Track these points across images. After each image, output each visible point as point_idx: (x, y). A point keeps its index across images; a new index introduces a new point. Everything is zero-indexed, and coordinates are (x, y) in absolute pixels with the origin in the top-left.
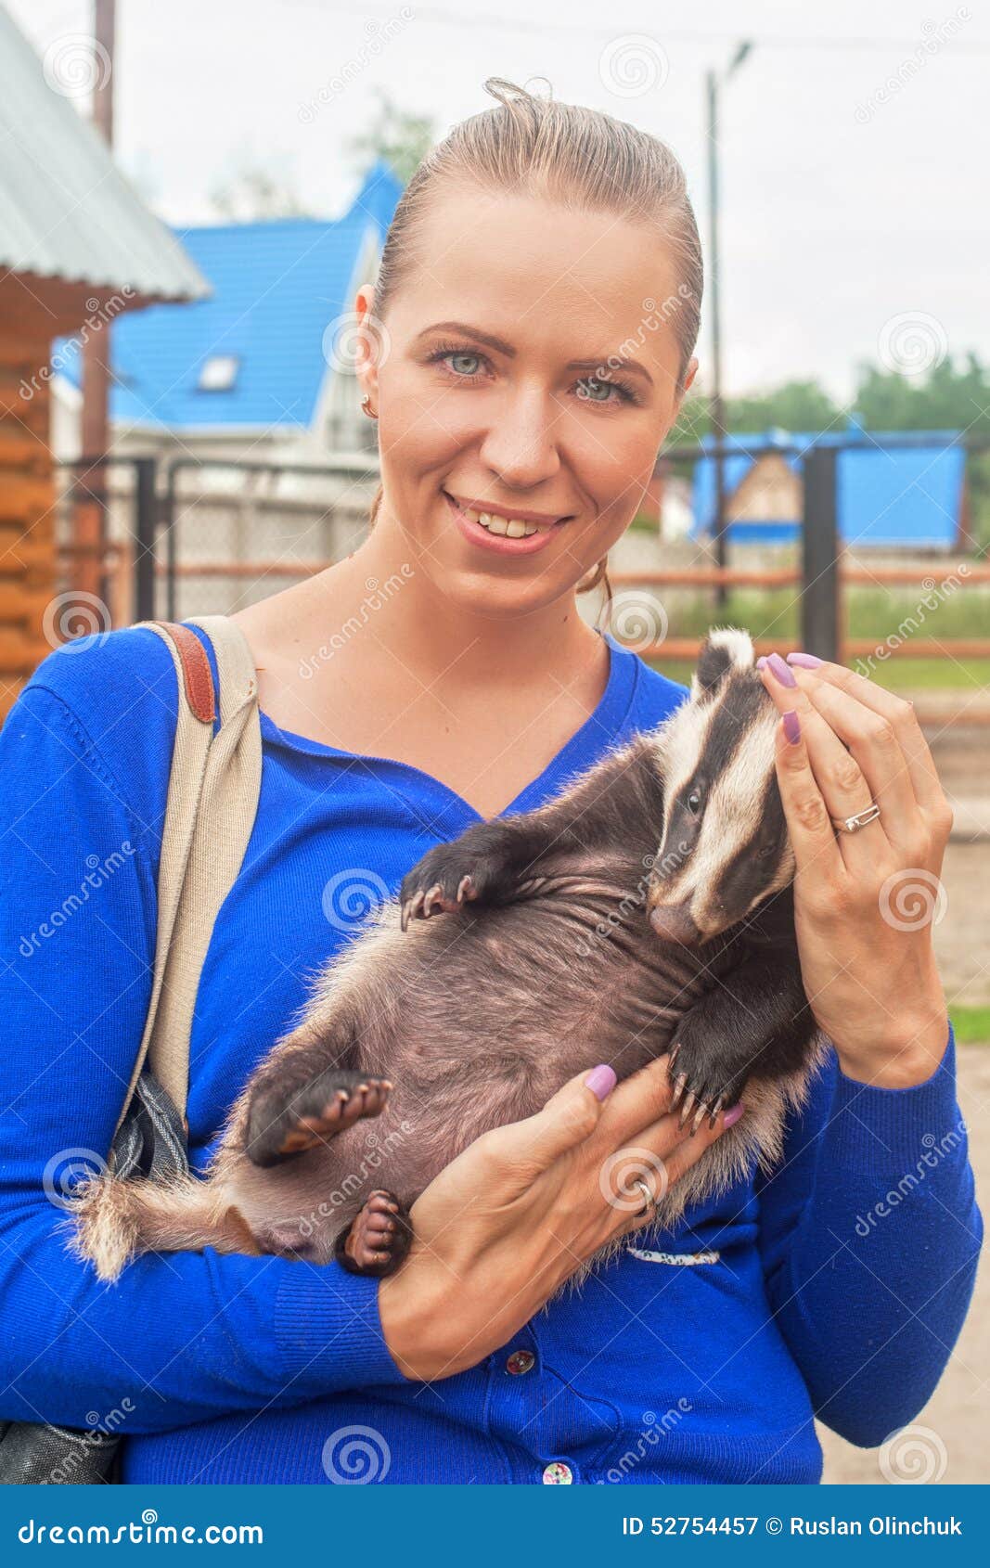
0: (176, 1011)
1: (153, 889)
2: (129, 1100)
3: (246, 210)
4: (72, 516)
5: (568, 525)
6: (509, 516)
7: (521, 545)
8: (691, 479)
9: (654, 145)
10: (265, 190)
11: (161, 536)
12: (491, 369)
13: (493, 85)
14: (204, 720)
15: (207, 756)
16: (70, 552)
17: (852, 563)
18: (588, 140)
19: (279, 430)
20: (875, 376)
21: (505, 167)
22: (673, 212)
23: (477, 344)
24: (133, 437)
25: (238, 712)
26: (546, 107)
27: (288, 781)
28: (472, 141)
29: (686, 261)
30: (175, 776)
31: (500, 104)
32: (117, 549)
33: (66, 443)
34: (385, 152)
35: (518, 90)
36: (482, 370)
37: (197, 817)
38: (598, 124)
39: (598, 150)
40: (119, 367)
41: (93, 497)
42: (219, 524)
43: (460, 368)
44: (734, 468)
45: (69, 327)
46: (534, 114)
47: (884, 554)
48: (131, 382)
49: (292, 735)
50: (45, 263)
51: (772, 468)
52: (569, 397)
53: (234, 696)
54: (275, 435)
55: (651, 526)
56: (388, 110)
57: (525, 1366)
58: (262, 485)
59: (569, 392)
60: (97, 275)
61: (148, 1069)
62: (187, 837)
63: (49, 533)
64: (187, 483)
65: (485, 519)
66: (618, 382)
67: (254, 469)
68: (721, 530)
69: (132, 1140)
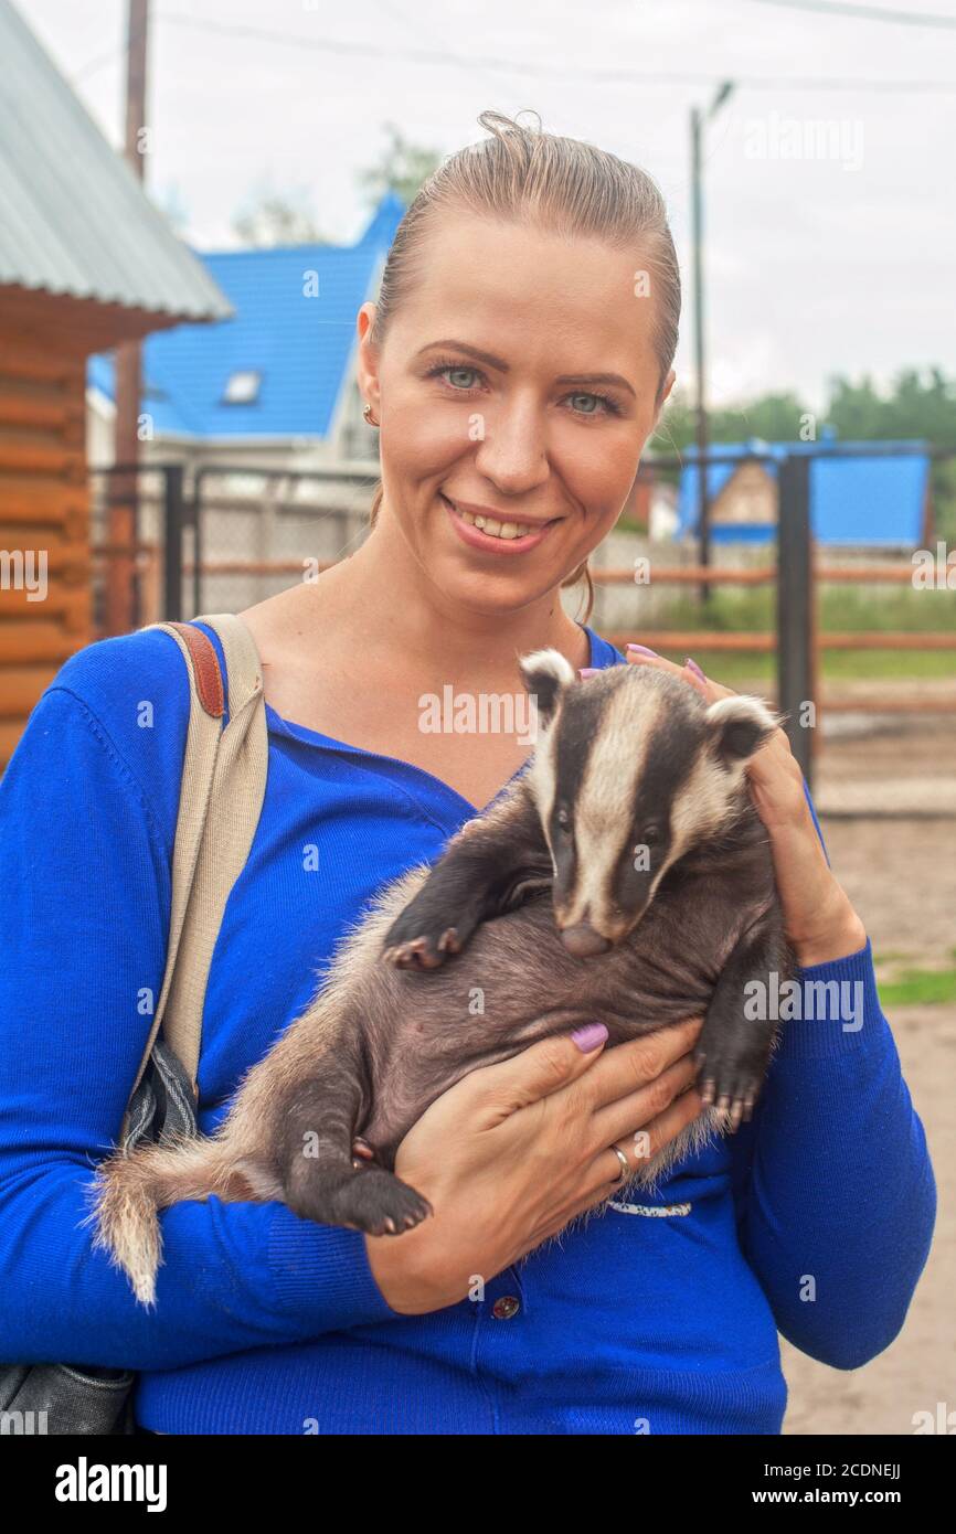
0: (191, 985)
1: (167, 871)
2: (143, 1066)
3: (267, 237)
4: (108, 520)
5: (558, 525)
6: (502, 520)
7: (512, 544)
8: (676, 484)
9: (637, 174)
10: (284, 217)
11: (188, 537)
12: (487, 384)
13: (486, 117)
14: (214, 714)
15: (218, 748)
16: (106, 551)
17: (824, 563)
18: (576, 170)
19: (299, 439)
20: (845, 389)
21: (499, 195)
22: (653, 237)
23: (474, 360)
24: (162, 445)
25: (246, 706)
26: (536, 139)
27: (293, 770)
28: (468, 170)
29: (666, 283)
30: (188, 767)
31: (492, 135)
32: (148, 550)
33: (101, 451)
34: (395, 184)
35: (510, 123)
36: (477, 384)
37: (209, 804)
38: (584, 154)
39: (585, 181)
40: (150, 382)
41: (125, 500)
42: (242, 526)
43: (456, 382)
44: (717, 474)
45: (102, 345)
46: (525, 146)
47: (853, 554)
48: (161, 396)
49: (296, 726)
50: (81, 285)
51: (752, 475)
52: (559, 409)
53: (242, 690)
54: (294, 445)
55: (641, 528)
56: (399, 145)
57: (510, 1311)
58: (282, 490)
59: (557, 405)
60: (129, 297)
61: (162, 1037)
62: (199, 823)
63: (84, 535)
64: (212, 489)
65: (481, 522)
66: (603, 395)
67: (274, 475)
68: (705, 531)
69: (146, 1103)
